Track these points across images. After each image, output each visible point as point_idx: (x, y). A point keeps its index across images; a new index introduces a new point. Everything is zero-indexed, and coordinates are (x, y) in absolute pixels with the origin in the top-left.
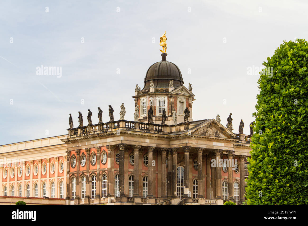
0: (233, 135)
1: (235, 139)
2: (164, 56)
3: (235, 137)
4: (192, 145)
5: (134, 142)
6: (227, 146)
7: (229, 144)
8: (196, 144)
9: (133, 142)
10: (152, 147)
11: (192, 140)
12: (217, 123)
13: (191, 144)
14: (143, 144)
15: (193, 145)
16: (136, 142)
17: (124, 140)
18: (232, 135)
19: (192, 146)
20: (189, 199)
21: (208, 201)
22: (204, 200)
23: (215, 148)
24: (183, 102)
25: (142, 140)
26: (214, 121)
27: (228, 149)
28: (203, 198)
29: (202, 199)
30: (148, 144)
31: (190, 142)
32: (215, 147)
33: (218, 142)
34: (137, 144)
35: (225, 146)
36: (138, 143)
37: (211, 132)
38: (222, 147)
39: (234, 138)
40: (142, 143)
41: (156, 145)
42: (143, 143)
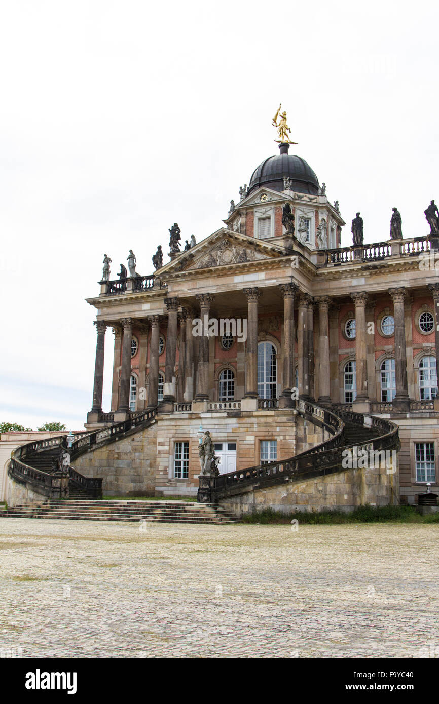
0: (279, 249)
1: (287, 255)
2: (284, 147)
3: (285, 252)
4: (180, 294)
5: (120, 315)
6: (274, 276)
7: (281, 271)
8: (188, 289)
9: (117, 315)
10: (153, 316)
11: (180, 284)
12: (232, 233)
13: (177, 293)
14: (137, 315)
15: (184, 293)
16: (123, 314)
17: (103, 315)
18: (277, 248)
19: (181, 296)
20: (164, 405)
21: (218, 406)
22: (202, 403)
23: (239, 288)
24: (268, 218)
25: (135, 307)
26: (226, 233)
27: (277, 281)
28: (201, 399)
29: (197, 403)
30: (146, 312)
31: (176, 289)
32: (238, 285)
33: (247, 273)
34: (126, 316)
35: (268, 277)
36: (126, 314)
37: (228, 256)
38: (260, 282)
39: (284, 254)
40: (133, 313)
41: (162, 310)
42: (136, 313)
